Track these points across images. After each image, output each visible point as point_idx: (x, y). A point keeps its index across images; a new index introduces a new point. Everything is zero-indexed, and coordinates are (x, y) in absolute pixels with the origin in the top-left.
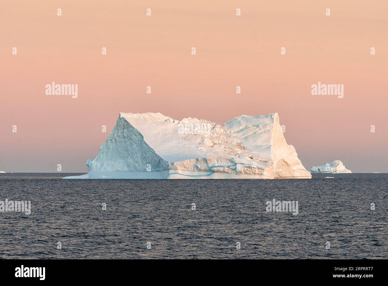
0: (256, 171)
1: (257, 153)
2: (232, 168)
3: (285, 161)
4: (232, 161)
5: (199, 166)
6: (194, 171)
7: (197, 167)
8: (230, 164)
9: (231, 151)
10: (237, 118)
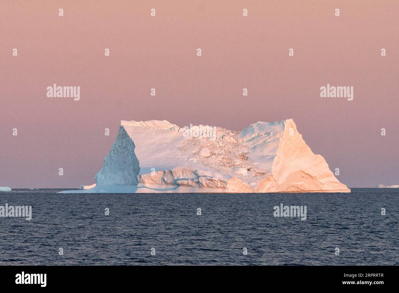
0: (218, 184)
1: (258, 164)
2: (195, 181)
3: (306, 173)
4: (195, 173)
5: (166, 180)
6: (163, 185)
7: (164, 180)
8: (194, 176)
9: (229, 162)
10: (253, 125)
